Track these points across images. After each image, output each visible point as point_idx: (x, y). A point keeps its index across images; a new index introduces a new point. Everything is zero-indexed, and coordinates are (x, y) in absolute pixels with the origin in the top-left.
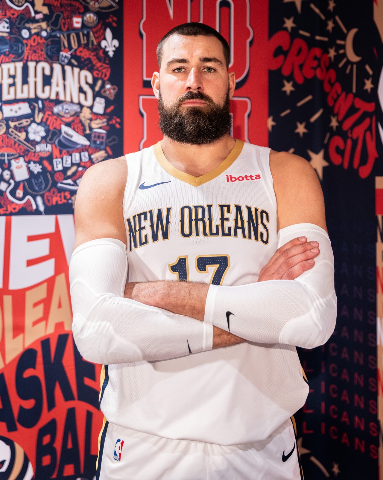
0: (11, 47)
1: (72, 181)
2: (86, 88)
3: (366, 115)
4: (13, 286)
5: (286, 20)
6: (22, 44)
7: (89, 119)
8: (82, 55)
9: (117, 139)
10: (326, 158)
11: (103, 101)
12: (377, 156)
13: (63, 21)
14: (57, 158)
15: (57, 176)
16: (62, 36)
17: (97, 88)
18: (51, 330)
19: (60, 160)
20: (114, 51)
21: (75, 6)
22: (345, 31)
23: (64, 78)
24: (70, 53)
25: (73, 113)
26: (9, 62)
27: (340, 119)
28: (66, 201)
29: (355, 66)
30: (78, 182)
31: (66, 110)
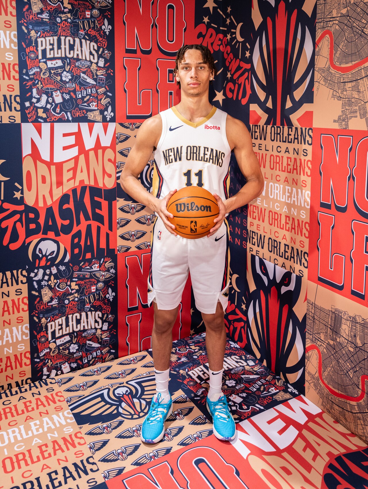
0: (51, 28)
1: (87, 104)
2: (94, 52)
3: (246, 70)
4: (55, 161)
5: (204, 18)
6: (57, 26)
7: (95, 70)
8: (91, 33)
9: (112, 81)
10: (224, 94)
11: (103, 60)
12: (251, 93)
13: (80, 13)
14: (78, 91)
15: (78, 101)
16: (79, 22)
17: (100, 53)
18: (77, 184)
19: (80, 92)
20: (109, 32)
21: (87, 5)
22: (236, 25)
23: (81, 46)
24: (84, 32)
25: (86, 66)
26: (50, 36)
27: (232, 73)
28: (84, 115)
29: (241, 43)
30: (90, 104)
31: (83, 64)
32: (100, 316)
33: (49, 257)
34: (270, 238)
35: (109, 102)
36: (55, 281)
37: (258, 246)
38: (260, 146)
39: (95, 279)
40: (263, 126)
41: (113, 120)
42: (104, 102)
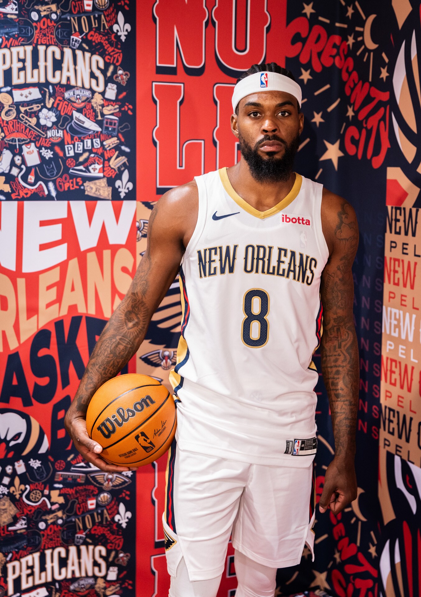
0: (20, 30)
1: (84, 167)
2: (98, 73)
3: (381, 104)
4: (27, 269)
5: (305, 5)
6: (32, 27)
7: (100, 105)
8: (94, 39)
9: (129, 126)
10: (342, 148)
11: (115, 87)
12: (389, 146)
13: (73, 2)
14: (68, 144)
15: (68, 162)
16: (72, 19)
17: (109, 74)
18: (64, 312)
19: (72, 146)
20: (125, 36)
22: (364, 18)
23: (75, 63)
24: (80, 37)
25: (84, 99)
26: (18, 46)
27: (356, 109)
28: (78, 187)
29: (372, 54)
30: (90, 168)
31: (77, 95)
32: (104, 553)
33: (12, 443)
34: (420, 424)
35: (124, 164)
36: (22, 487)
37: (400, 437)
38: (405, 246)
39: (95, 486)
40: (411, 210)
41: (131, 196)
42: (116, 162)
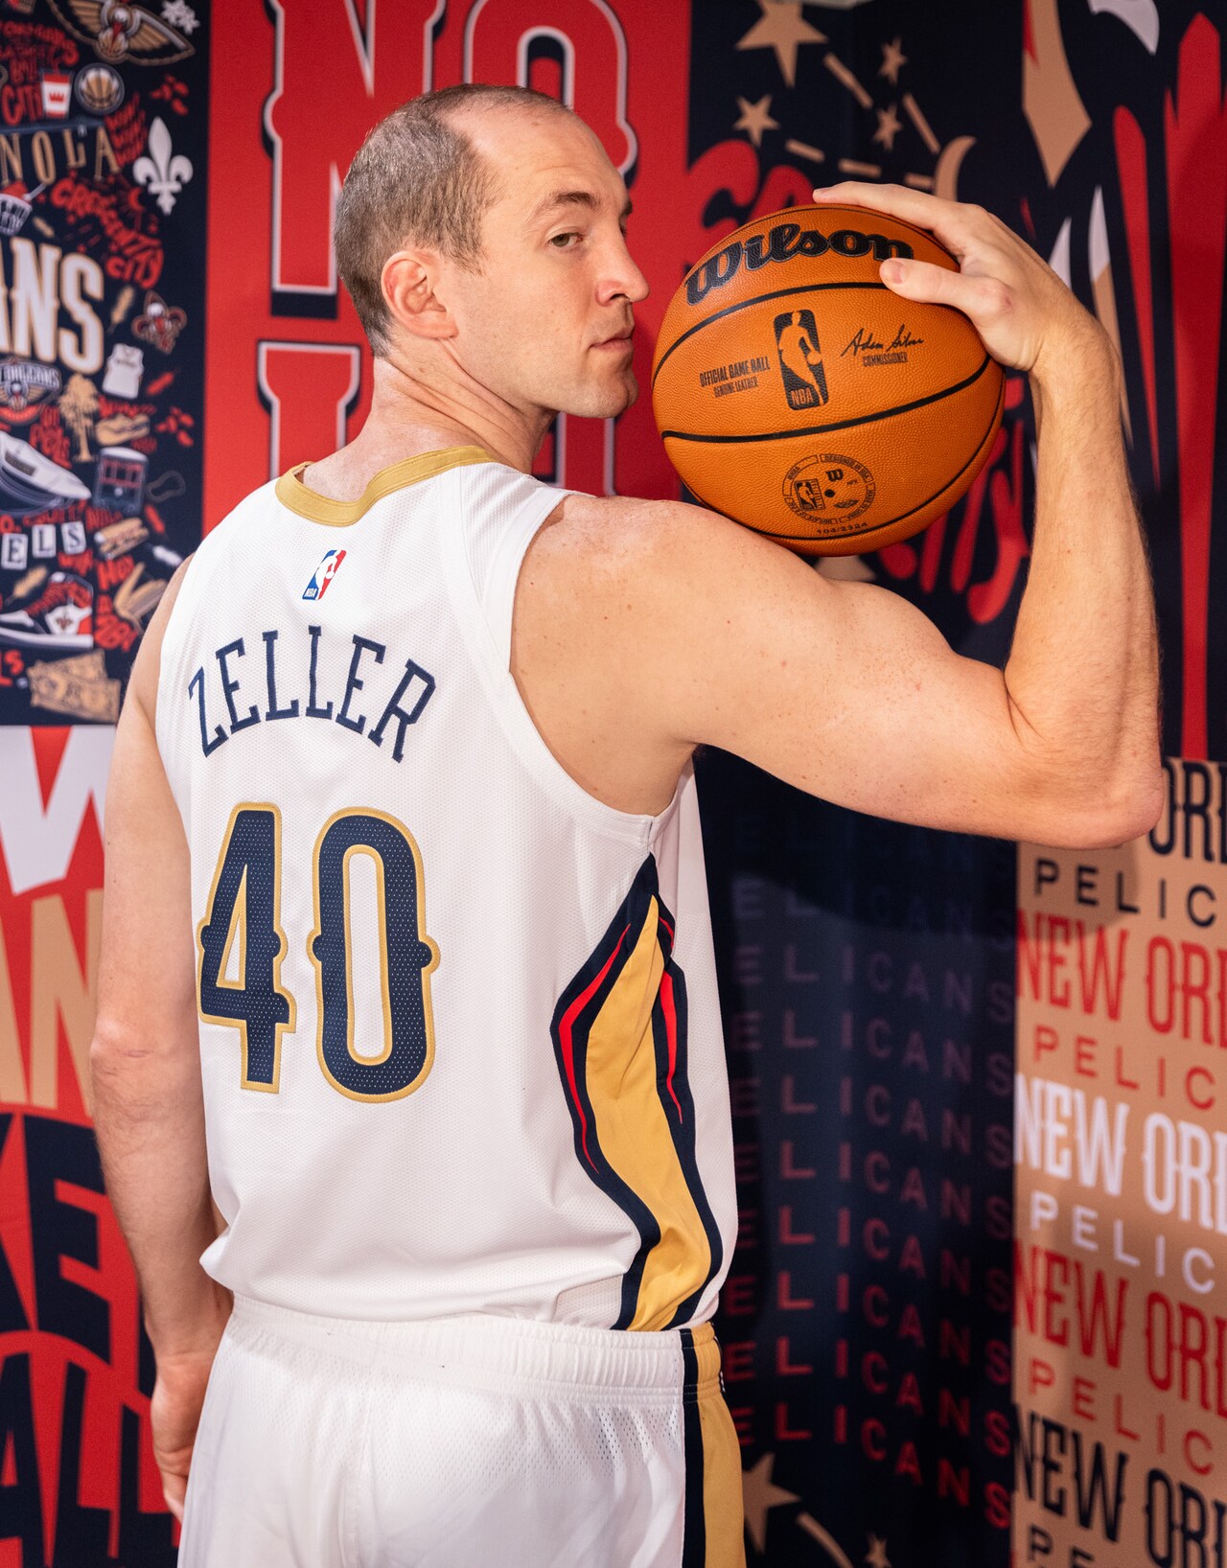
1: (31, 616)
2: (82, 313)
5: (745, 106)
7: (87, 415)
8: (71, 204)
9: (182, 482)
10: (869, 555)
11: (136, 355)
13: (9, 89)
16: (4, 143)
17: (118, 316)
20: (174, 194)
21: (50, 44)
22: (933, 145)
23: (9, 281)
24: (28, 197)
25: (35, 393)
28: (7, 682)
30: (51, 619)
31: (12, 383)
34: (1155, 1476)
37: (1085, 1520)
38: (1086, 877)
42: (133, 601)
